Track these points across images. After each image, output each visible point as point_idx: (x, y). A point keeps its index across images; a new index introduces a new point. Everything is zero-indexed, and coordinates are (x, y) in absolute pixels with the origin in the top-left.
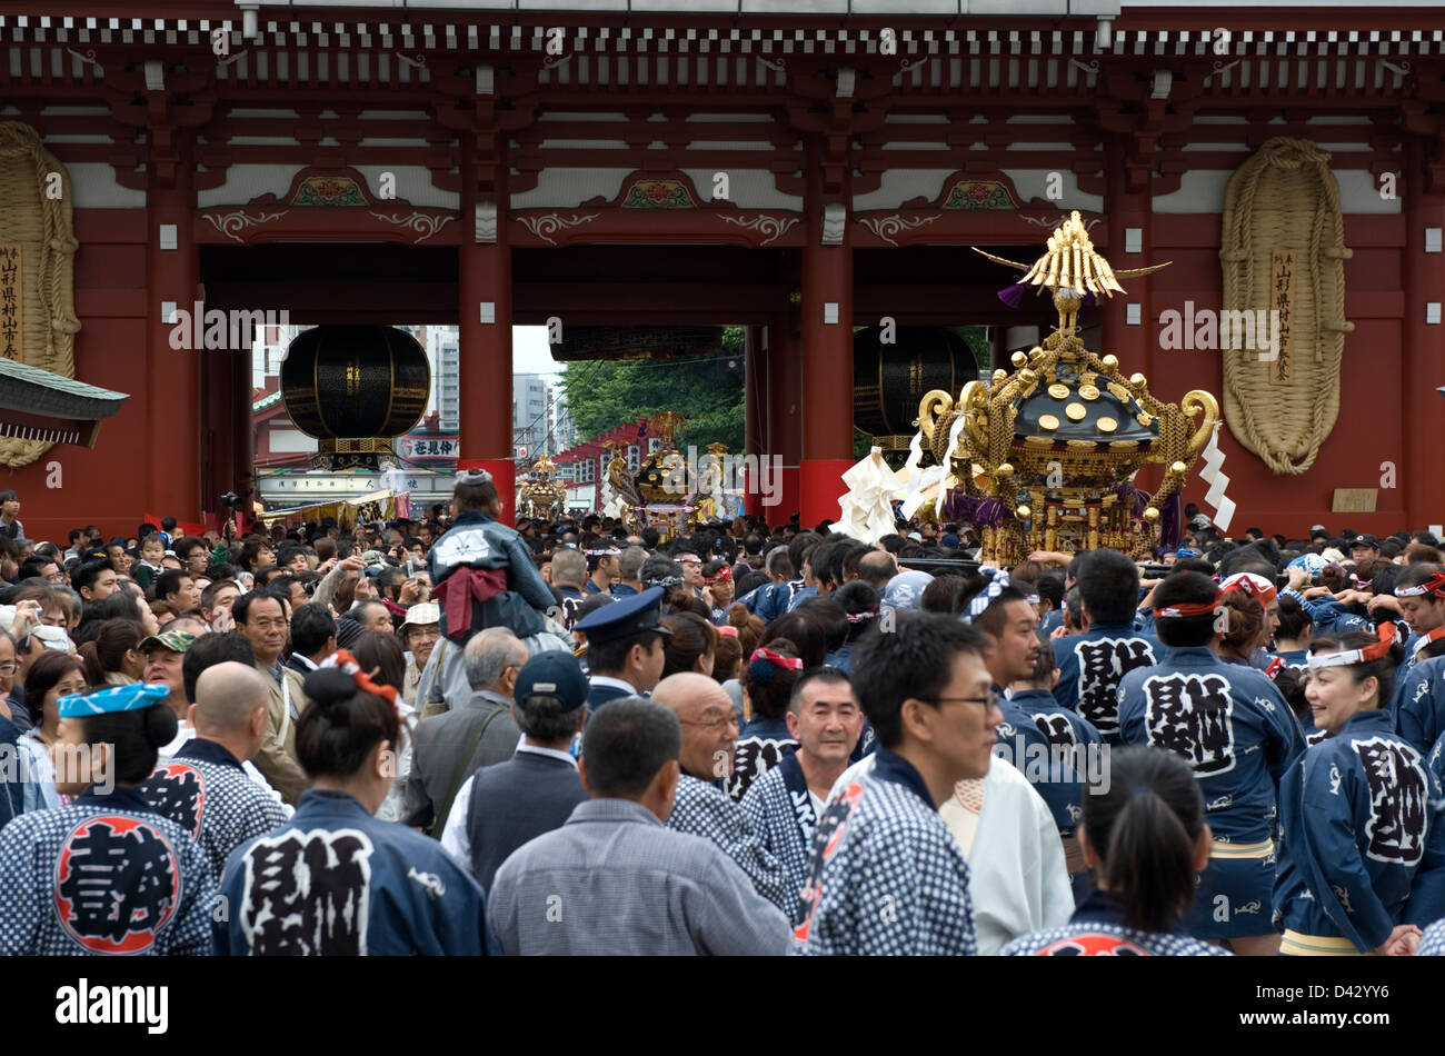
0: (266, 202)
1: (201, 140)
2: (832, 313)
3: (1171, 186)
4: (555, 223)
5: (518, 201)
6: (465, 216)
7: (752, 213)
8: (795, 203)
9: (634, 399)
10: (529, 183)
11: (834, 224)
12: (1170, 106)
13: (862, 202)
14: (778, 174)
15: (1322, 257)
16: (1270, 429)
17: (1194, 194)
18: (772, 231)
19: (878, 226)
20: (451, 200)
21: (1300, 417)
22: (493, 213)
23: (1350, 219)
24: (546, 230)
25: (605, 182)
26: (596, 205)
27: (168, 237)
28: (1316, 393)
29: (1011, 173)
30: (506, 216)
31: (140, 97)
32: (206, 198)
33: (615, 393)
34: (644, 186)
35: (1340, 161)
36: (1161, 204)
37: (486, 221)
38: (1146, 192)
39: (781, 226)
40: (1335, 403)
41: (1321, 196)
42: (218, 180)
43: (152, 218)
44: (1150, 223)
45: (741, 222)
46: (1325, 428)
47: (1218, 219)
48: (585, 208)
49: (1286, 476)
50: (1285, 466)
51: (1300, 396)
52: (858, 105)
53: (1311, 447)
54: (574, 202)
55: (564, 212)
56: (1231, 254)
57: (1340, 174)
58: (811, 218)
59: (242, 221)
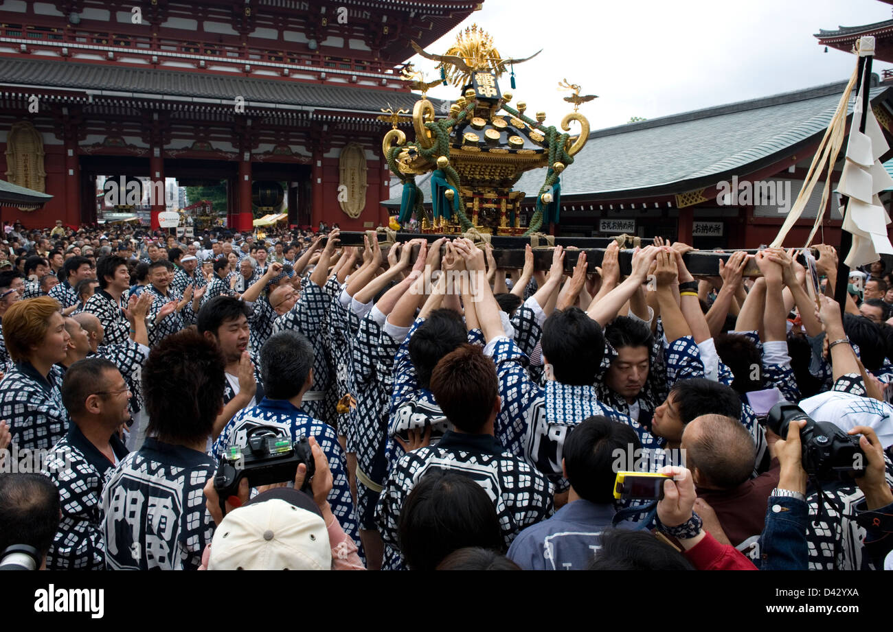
0: (98, 145)
1: (79, 128)
2: (246, 178)
3: (328, 151)
4: (175, 153)
5: (165, 147)
6: (151, 150)
7: (226, 153)
8: (237, 151)
9: (203, 195)
10: (168, 142)
11: (247, 156)
12: (327, 133)
13: (254, 151)
14: (233, 143)
15: (362, 170)
16: (350, 208)
17: (333, 153)
18: (231, 157)
19: (258, 157)
20: (148, 146)
21: (357, 206)
22: (158, 150)
23: (368, 161)
24: (173, 154)
25: (188, 143)
26: (186, 149)
27: (70, 153)
28: (361, 199)
29: (290, 146)
30: (162, 151)
31: (62, 116)
32: (81, 143)
33: (198, 193)
34: (199, 144)
35: (366, 148)
36: (326, 155)
37: (157, 152)
38: (322, 152)
39: (233, 156)
40: (364, 203)
41: (362, 155)
42: (84, 138)
43: (66, 147)
44: (323, 160)
45: (223, 155)
46: (362, 208)
47: (338, 159)
48: (183, 149)
49: (353, 219)
50: (353, 217)
51: (357, 201)
52: (252, 128)
53: (359, 213)
54: (180, 148)
55: (177, 150)
56: (342, 168)
57: (366, 151)
58: (241, 154)
59: (91, 149)
